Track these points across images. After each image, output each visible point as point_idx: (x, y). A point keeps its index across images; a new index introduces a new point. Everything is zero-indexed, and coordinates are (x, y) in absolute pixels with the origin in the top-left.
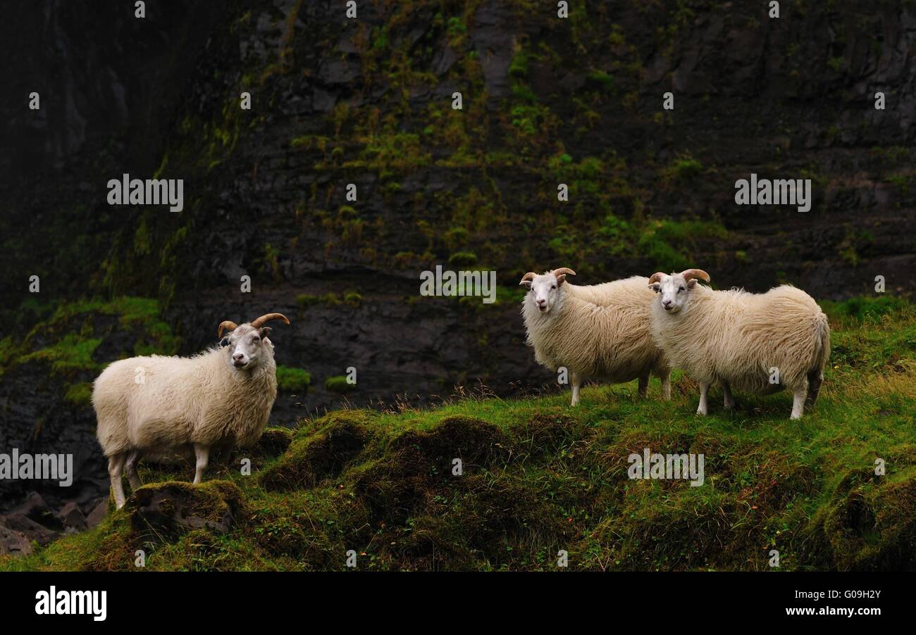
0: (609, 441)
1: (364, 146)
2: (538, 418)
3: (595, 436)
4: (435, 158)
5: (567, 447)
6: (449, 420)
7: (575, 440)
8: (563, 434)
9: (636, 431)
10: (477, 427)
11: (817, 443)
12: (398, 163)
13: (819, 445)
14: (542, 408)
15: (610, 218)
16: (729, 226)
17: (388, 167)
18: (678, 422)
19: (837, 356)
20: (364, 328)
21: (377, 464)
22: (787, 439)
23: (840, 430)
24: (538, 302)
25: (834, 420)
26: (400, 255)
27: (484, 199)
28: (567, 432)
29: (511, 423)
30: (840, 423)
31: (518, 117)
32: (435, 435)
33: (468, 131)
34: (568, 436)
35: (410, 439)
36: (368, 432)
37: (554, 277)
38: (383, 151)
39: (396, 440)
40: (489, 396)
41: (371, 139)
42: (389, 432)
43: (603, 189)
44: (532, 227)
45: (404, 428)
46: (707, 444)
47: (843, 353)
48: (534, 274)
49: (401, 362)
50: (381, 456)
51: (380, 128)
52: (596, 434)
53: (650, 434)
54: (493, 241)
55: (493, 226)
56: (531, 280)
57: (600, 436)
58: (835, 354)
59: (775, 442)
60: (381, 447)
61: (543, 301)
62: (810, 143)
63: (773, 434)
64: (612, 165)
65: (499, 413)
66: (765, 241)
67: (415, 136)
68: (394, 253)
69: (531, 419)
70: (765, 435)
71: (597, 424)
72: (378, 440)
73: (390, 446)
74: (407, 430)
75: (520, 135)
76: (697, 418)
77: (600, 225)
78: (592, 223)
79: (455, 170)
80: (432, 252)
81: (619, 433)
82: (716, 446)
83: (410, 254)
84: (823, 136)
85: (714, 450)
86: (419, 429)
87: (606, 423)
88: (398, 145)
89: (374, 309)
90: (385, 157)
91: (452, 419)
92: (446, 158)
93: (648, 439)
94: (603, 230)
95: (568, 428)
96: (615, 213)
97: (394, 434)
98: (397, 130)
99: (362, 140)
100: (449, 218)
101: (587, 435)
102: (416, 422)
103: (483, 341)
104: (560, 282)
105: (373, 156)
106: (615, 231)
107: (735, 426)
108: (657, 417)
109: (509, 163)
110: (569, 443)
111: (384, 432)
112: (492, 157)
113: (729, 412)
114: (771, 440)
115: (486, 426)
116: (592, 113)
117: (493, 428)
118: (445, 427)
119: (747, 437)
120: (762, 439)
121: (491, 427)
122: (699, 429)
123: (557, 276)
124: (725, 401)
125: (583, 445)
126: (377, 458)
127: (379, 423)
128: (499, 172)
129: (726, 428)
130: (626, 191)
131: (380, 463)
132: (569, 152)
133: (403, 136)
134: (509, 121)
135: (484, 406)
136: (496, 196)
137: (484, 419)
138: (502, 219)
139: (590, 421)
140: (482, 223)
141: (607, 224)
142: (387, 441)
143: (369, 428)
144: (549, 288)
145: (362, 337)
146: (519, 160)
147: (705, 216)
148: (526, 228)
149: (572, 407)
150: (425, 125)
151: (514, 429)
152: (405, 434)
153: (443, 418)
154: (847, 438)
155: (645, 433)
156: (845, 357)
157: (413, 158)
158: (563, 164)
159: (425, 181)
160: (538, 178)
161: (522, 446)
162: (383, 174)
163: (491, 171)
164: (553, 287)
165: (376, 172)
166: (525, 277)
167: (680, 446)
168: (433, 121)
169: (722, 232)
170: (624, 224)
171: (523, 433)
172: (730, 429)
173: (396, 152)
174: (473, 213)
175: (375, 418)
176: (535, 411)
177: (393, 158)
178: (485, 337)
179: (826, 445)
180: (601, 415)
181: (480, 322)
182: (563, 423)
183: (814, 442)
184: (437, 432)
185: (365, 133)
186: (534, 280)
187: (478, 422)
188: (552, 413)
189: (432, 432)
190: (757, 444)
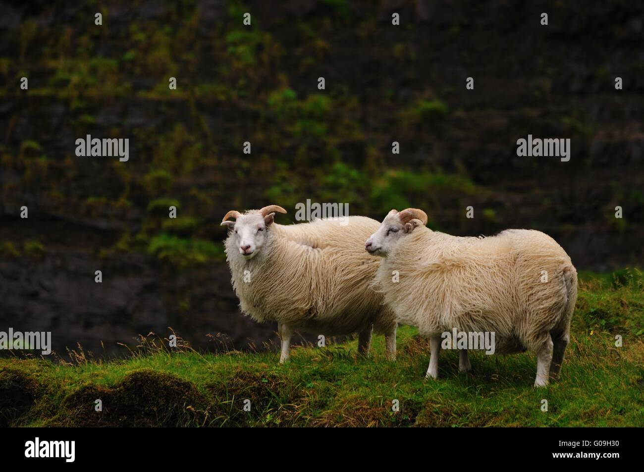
0: (322, 406)
1: (53, 72)
2: (240, 375)
3: (306, 399)
4: (136, 88)
5: (273, 411)
6: (135, 374)
7: (283, 402)
8: (269, 395)
9: (354, 394)
10: (168, 383)
11: (565, 415)
12: (93, 92)
13: (568, 417)
14: (245, 364)
15: (339, 166)
16: (477, 180)
17: (81, 97)
18: (404, 386)
19: (594, 321)
20: (46, 283)
21: (49, 422)
22: (530, 409)
23: (593, 401)
24: (242, 248)
25: (587, 389)
26: (91, 200)
27: (192, 138)
28: (273, 394)
29: (208, 380)
30: (593, 392)
31: (235, 44)
32: (119, 392)
33: (176, 58)
34: (274, 397)
35: (88, 395)
36: (40, 385)
37: (261, 217)
38: (75, 79)
39: (73, 396)
40: (183, 349)
41: (61, 64)
42: (65, 386)
43: (331, 131)
44: (247, 172)
45: (83, 381)
46: (436, 413)
47: (602, 318)
48: (237, 213)
49: (88, 325)
50: (54, 414)
51: (72, 52)
52: (308, 396)
53: (370, 399)
54: (201, 187)
55: (200, 170)
56: (234, 219)
57: (312, 398)
58: (592, 319)
59: (517, 412)
60: (55, 403)
61: (248, 247)
62: (575, 86)
63: (515, 403)
64: (343, 104)
65: (195, 368)
66: (518, 198)
67: (113, 63)
68: (84, 197)
69: (232, 376)
70: (506, 404)
71: (309, 385)
72: (52, 395)
73: (65, 403)
74: (86, 384)
75: (237, 65)
76: (427, 382)
77: (327, 173)
78: (317, 171)
79: (158, 103)
80: (129, 198)
81: (335, 396)
82: (447, 414)
83: (103, 200)
84: (590, 79)
85: (444, 420)
86: (99, 383)
87: (320, 384)
88: (93, 71)
89: (58, 262)
90: (77, 86)
91: (139, 373)
92: (149, 88)
93: (368, 404)
94: (330, 179)
95: (275, 389)
96: (345, 160)
97: (71, 389)
98: (93, 53)
99: (51, 64)
100: (150, 158)
101: (297, 397)
102: (97, 376)
103: (185, 304)
104: (268, 223)
105: (64, 83)
106: (343, 181)
107: (471, 392)
108: (379, 379)
109: (222, 98)
110: (275, 407)
111: (59, 387)
112: (204, 89)
113: (464, 376)
114: (513, 410)
115: (179, 383)
116: (321, 43)
117: (187, 386)
118: (131, 382)
119: (484, 406)
120: (502, 409)
121: (184, 384)
122: (428, 396)
123: (264, 215)
124: (460, 364)
125: (292, 409)
126: (50, 416)
127: (54, 375)
128: (210, 107)
129: (459, 395)
130: (358, 135)
131: (52, 421)
132: (293, 87)
133: (99, 61)
134: (224, 48)
135: (178, 360)
136: (204, 136)
137: (177, 374)
138: (211, 161)
139: (301, 381)
140: (189, 166)
141: (335, 172)
142: (62, 396)
143: (41, 380)
144: (255, 231)
145: (44, 295)
146: (234, 94)
147: (448, 167)
148: (240, 174)
149: (281, 364)
150: (125, 50)
151: (211, 387)
152: (85, 389)
153: (130, 372)
154: (601, 410)
155: (365, 398)
156: (603, 322)
157: (109, 87)
158: (286, 100)
159: (124, 114)
160: (255, 116)
161: (220, 407)
162: (75, 104)
163: (200, 105)
164: (260, 229)
165: (67, 102)
166: (227, 216)
167: (405, 413)
168: (135, 45)
169: (470, 187)
170: (354, 174)
171: (222, 393)
172: (465, 396)
173: (90, 80)
174: (178, 154)
175: (49, 369)
176: (237, 368)
177: (87, 86)
178: (187, 300)
179: (577, 418)
180: (314, 375)
181: (182, 281)
182: (270, 382)
183: (562, 414)
184: (122, 387)
185: (55, 56)
186: (237, 219)
187: (170, 377)
188: (257, 371)
189: (115, 387)
190: (496, 414)
